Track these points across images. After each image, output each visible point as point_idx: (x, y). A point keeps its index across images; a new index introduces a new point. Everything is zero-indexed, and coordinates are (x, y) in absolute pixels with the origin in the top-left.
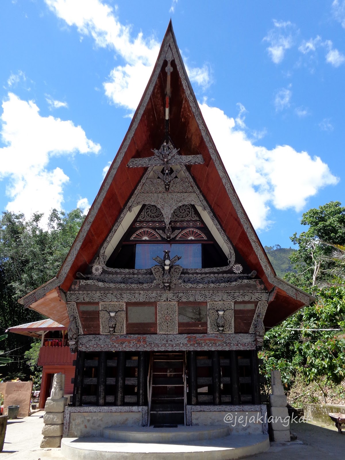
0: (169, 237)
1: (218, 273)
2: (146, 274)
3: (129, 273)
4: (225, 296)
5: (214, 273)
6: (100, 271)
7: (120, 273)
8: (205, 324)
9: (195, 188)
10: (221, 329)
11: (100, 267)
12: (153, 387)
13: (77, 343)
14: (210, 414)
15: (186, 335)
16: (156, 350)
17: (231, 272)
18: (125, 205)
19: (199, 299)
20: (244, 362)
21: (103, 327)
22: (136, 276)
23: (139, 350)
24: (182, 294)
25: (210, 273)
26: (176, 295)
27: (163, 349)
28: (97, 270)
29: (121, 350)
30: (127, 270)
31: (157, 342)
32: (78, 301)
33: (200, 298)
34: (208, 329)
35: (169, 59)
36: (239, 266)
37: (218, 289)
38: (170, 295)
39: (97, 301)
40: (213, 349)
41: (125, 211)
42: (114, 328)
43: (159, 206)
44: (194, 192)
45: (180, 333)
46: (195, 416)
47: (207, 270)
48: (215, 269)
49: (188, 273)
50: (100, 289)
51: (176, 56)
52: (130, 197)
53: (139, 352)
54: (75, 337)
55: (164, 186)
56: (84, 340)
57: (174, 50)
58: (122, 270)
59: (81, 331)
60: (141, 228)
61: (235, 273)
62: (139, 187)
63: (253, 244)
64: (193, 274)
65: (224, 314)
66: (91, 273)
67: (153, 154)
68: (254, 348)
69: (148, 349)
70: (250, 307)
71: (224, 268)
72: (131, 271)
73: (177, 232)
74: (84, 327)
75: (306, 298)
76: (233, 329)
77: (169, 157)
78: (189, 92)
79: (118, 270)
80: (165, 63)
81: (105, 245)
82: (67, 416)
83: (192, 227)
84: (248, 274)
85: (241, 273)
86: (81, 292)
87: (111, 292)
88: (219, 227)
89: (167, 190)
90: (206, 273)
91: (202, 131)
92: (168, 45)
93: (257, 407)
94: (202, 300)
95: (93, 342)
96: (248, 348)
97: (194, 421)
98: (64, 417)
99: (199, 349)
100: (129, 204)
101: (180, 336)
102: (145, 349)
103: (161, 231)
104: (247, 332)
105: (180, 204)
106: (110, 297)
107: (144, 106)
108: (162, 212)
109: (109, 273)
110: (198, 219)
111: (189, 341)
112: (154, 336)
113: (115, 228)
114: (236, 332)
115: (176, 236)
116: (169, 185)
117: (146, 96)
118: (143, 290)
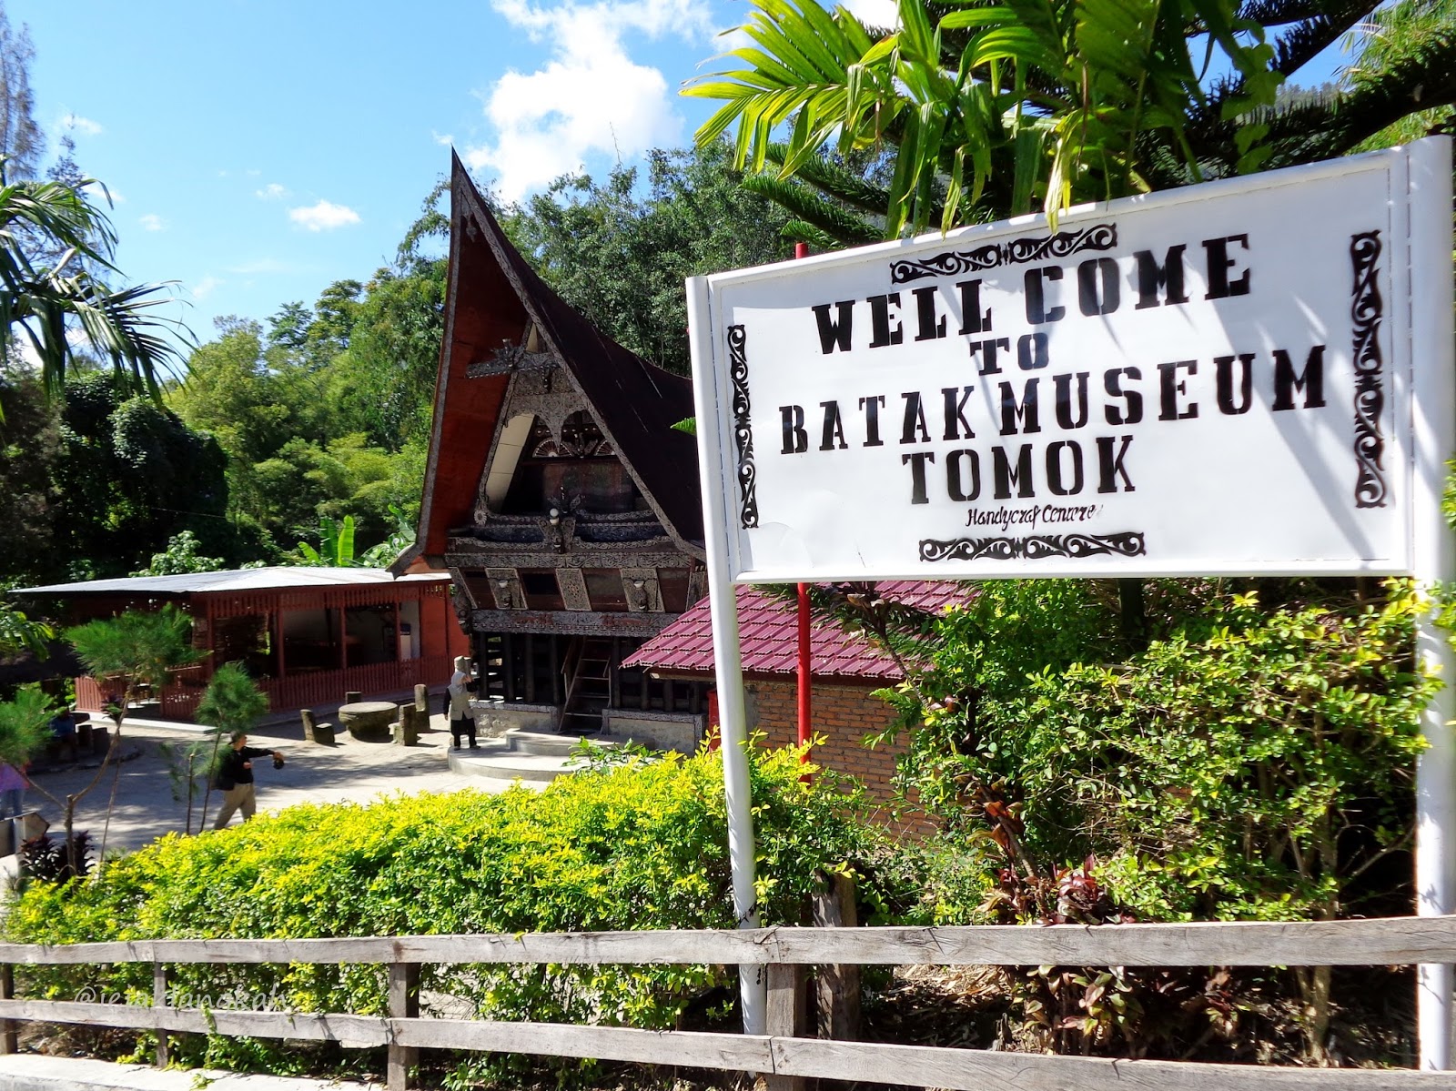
0: (583, 454)
1: (638, 521)
3: (520, 522)
4: (642, 560)
5: (632, 521)
6: (484, 518)
7: (510, 522)
8: (623, 598)
10: (642, 607)
11: (483, 513)
13: (468, 622)
14: (631, 722)
15: (601, 614)
18: (496, 418)
19: (609, 565)
21: (498, 599)
22: (528, 526)
23: (544, 632)
24: (583, 557)
26: (576, 558)
27: (572, 632)
28: (480, 517)
29: (522, 631)
30: (518, 517)
31: (566, 622)
32: (461, 566)
33: (608, 563)
34: (630, 606)
35: (467, 214)
37: (630, 550)
38: (568, 557)
39: (481, 566)
40: (636, 635)
41: (498, 428)
42: (510, 602)
43: (542, 417)
45: (594, 610)
46: (613, 722)
47: (622, 516)
48: (633, 515)
49: (597, 522)
50: (480, 550)
51: (474, 207)
52: (501, 405)
53: (544, 635)
55: (542, 383)
56: (480, 615)
57: (470, 198)
58: (512, 518)
59: (474, 604)
60: (545, 437)
62: (511, 387)
64: (602, 523)
65: (644, 586)
66: (474, 522)
67: (494, 356)
69: (555, 631)
70: (680, 574)
71: (643, 512)
72: (523, 519)
73: (593, 444)
74: (477, 600)
76: (663, 606)
77: (517, 360)
79: (506, 518)
80: (464, 221)
81: (483, 480)
86: (459, 554)
87: (495, 554)
89: (548, 390)
90: (621, 522)
93: (689, 717)
94: (611, 566)
95: (490, 619)
97: (613, 729)
99: (618, 634)
100: (503, 415)
101: (593, 614)
103: (570, 444)
105: (572, 411)
106: (495, 561)
108: (549, 425)
109: (496, 522)
111: (606, 622)
112: (561, 613)
113: (491, 454)
114: (667, 612)
115: (594, 450)
116: (549, 383)
118: (533, 551)
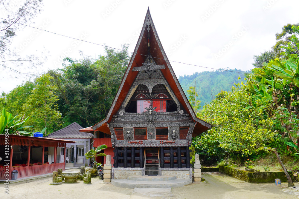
0: (152, 97)
1: (173, 114)
2: (142, 115)
3: (135, 115)
4: (176, 124)
5: (171, 114)
6: (123, 114)
7: (131, 115)
8: (167, 136)
9: (162, 76)
10: (174, 138)
11: (122, 112)
12: (146, 160)
13: (115, 143)
14: (169, 171)
15: (159, 140)
16: (147, 146)
17: (178, 113)
18: (132, 85)
20: (183, 151)
21: (125, 137)
22: (138, 116)
23: (140, 146)
24: (157, 124)
25: (169, 114)
26: (155, 124)
27: (150, 146)
28: (121, 113)
29: (132, 146)
30: (134, 113)
31: (147, 143)
32: (114, 127)
33: (165, 125)
34: (169, 138)
35: (149, 24)
36: (182, 111)
37: (172, 121)
38: (152, 124)
39: (122, 127)
40: (170, 146)
41: (132, 88)
42: (130, 137)
43: (147, 85)
44: (162, 78)
45: (157, 139)
46: (163, 172)
47: (168, 113)
48: (171, 113)
49: (160, 115)
50: (123, 122)
51: (151, 23)
53: (140, 147)
54: (114, 141)
55: (148, 76)
56: (118, 142)
57: (151, 20)
58: (132, 113)
59: (116, 138)
60: (139, 93)
61: (180, 114)
62: (138, 77)
63: (186, 104)
64: (162, 114)
65: (175, 132)
66: (119, 115)
67: (143, 65)
68: (188, 146)
69: (144, 146)
71: (175, 112)
72: (136, 113)
73: (155, 95)
74: (117, 137)
75: (210, 126)
76: (179, 138)
77: (150, 66)
78: (158, 39)
79: (130, 113)
80: (147, 26)
81: (124, 103)
82: (113, 171)
83: (162, 93)
84: (186, 114)
85: (183, 114)
86: (115, 123)
87: (127, 123)
88: (173, 94)
89: (150, 78)
91: (164, 56)
92: (148, 18)
93: (188, 169)
95: (121, 143)
96: (185, 146)
97: (162, 174)
98: (111, 172)
99: (165, 146)
100: (134, 85)
101: (157, 141)
102: (142, 146)
103: (148, 95)
104: (185, 139)
105: (156, 84)
106: (127, 125)
107: (138, 46)
108: (148, 88)
109: (126, 115)
110: (164, 89)
111: (161, 143)
112: (146, 141)
113: (128, 95)
115: (155, 97)
116: (151, 76)
117: (139, 41)
118: (141, 122)
